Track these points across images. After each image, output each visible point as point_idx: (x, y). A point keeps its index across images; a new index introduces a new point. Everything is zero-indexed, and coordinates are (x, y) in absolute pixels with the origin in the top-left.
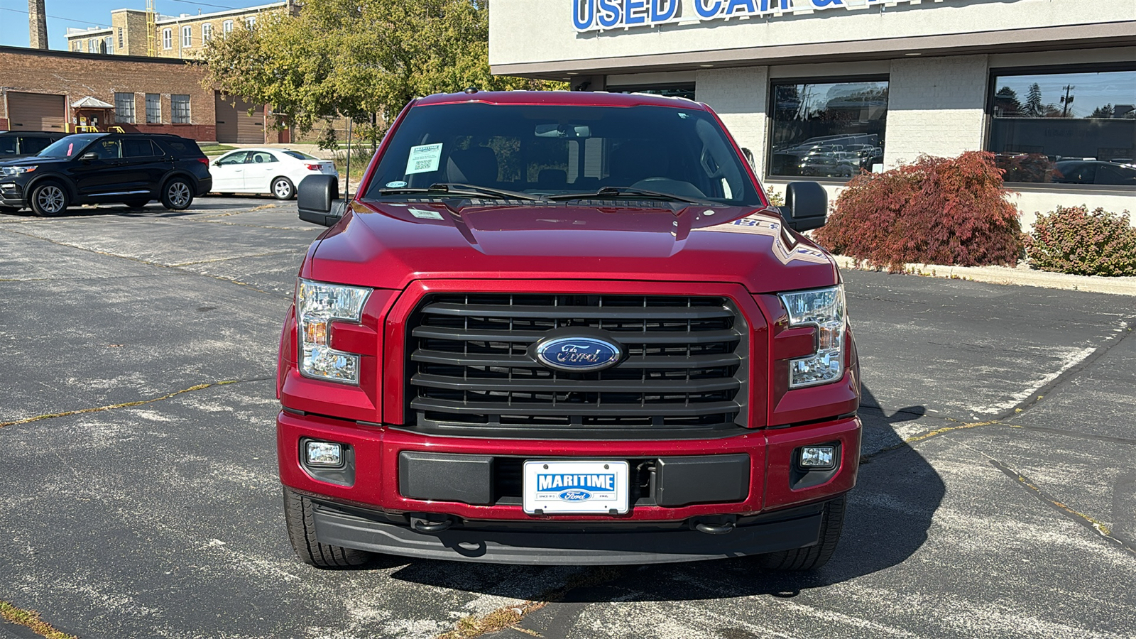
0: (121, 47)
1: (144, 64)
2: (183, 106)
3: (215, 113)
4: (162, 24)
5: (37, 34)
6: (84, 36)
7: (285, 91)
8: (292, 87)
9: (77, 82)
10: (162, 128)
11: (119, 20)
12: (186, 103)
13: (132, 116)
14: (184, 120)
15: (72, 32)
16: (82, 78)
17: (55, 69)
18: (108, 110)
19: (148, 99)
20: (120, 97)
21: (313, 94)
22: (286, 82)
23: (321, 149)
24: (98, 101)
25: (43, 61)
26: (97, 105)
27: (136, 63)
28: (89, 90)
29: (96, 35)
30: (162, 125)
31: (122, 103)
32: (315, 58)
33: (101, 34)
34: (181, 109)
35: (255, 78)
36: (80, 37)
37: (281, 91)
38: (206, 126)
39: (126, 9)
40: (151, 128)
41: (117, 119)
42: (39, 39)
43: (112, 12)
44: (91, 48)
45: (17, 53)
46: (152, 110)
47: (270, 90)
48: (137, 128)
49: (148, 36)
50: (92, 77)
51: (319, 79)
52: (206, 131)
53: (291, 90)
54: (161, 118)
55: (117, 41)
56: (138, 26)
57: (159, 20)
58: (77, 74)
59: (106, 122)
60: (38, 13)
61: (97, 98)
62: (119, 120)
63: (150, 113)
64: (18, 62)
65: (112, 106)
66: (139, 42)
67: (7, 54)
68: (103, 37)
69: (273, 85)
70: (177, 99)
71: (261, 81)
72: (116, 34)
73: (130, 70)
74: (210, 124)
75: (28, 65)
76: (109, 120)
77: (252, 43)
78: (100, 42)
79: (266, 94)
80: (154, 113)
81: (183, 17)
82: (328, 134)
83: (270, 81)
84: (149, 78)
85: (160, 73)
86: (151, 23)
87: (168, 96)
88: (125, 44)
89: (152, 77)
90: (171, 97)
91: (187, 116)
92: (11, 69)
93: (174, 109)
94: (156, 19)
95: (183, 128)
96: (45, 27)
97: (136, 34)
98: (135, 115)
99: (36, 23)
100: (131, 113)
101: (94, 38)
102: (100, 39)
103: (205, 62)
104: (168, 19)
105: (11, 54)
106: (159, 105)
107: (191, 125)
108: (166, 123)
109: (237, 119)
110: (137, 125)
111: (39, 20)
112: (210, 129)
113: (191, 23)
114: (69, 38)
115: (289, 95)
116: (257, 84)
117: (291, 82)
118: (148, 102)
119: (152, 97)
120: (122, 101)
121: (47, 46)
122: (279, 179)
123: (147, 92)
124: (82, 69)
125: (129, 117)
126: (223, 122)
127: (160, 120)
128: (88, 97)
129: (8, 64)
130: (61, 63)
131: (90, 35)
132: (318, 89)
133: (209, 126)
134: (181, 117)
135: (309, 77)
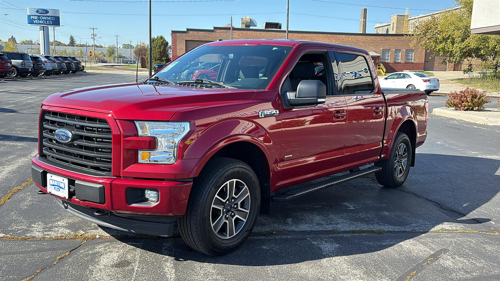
0: (393, 30)
1: (396, 37)
2: (410, 55)
3: (424, 57)
4: (411, 20)
5: (362, 27)
6: (381, 27)
7: (447, 47)
8: (451, 45)
9: (368, 46)
10: (400, 64)
11: (394, 19)
12: (412, 53)
13: (388, 59)
14: (410, 61)
15: (377, 25)
16: (370, 44)
17: (360, 41)
18: (378, 57)
19: (396, 52)
20: (384, 51)
21: (460, 48)
22: (448, 42)
23: (464, 74)
24: (375, 53)
25: (356, 38)
26: (374, 55)
27: (392, 37)
28: (372, 49)
29: (385, 26)
30: (400, 63)
31: (385, 54)
32: (461, 31)
33: (387, 25)
34: (410, 56)
35: (434, 41)
36: (379, 27)
37: (445, 47)
38: (420, 63)
39: (396, 14)
40: (395, 64)
41: (382, 61)
42: (363, 29)
43: (391, 16)
44: (383, 31)
45: (347, 35)
46: (397, 57)
47: (441, 46)
48: (389, 64)
49: (405, 25)
50: (374, 43)
51: (463, 41)
52: (419, 65)
53: (450, 46)
54: (400, 60)
55: (392, 28)
56: (401, 21)
57: (410, 18)
58: (369, 42)
59: (377, 62)
60: (364, 19)
61: (375, 52)
62: (383, 61)
63: (396, 58)
64: (347, 39)
65: (380, 55)
66: (400, 28)
67: (343, 36)
68: (388, 27)
69: (442, 44)
70: (408, 51)
71: (436, 42)
72: (392, 25)
73: (390, 40)
74: (422, 62)
75: (350, 39)
76: (378, 61)
77: (434, 26)
78: (386, 29)
79: (437, 48)
80: (397, 58)
81: (421, 16)
82: (468, 66)
83: (441, 42)
84: (397, 43)
85: (402, 40)
86: (407, 19)
87: (404, 50)
88: (395, 29)
89: (398, 43)
90: (406, 51)
91: (412, 59)
92: (344, 42)
93: (407, 56)
94: (409, 18)
95: (410, 64)
96: (366, 24)
97: (400, 25)
98: (389, 58)
99: (362, 23)
100: (388, 58)
101: (384, 27)
102: (386, 27)
103: (413, 35)
104: (414, 17)
105: (345, 36)
106: (400, 54)
107: (413, 63)
108: (402, 62)
109: (435, 60)
110: (390, 63)
111: (364, 21)
112: (422, 65)
113: (423, 18)
114: (376, 28)
115: (449, 48)
116: (434, 44)
117: (450, 42)
118: (396, 53)
119: (397, 51)
120: (385, 53)
121: (365, 32)
122: (410, 86)
123: (396, 49)
124: (370, 40)
125: (387, 59)
126: (428, 62)
127: (400, 61)
128: (371, 52)
129: (343, 39)
130: (363, 38)
131: (383, 26)
132: (463, 45)
133: (421, 63)
134: (409, 59)
135: (458, 40)
